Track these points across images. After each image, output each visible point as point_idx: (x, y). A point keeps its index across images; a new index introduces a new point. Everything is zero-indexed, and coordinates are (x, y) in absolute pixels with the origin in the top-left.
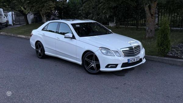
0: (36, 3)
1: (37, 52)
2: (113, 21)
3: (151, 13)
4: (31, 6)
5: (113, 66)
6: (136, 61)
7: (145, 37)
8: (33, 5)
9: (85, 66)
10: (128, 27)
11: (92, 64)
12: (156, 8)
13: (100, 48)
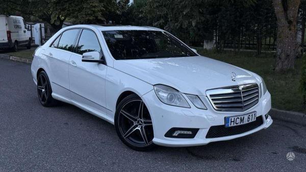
0: (70, 4)
1: (40, 91)
2: (211, 40)
3: (287, 19)
4: (60, 9)
5: (185, 132)
6: (247, 122)
7: (274, 69)
8: (65, 7)
9: (121, 130)
10: (241, 50)
11: (137, 126)
12: (298, 13)
13: (154, 85)
